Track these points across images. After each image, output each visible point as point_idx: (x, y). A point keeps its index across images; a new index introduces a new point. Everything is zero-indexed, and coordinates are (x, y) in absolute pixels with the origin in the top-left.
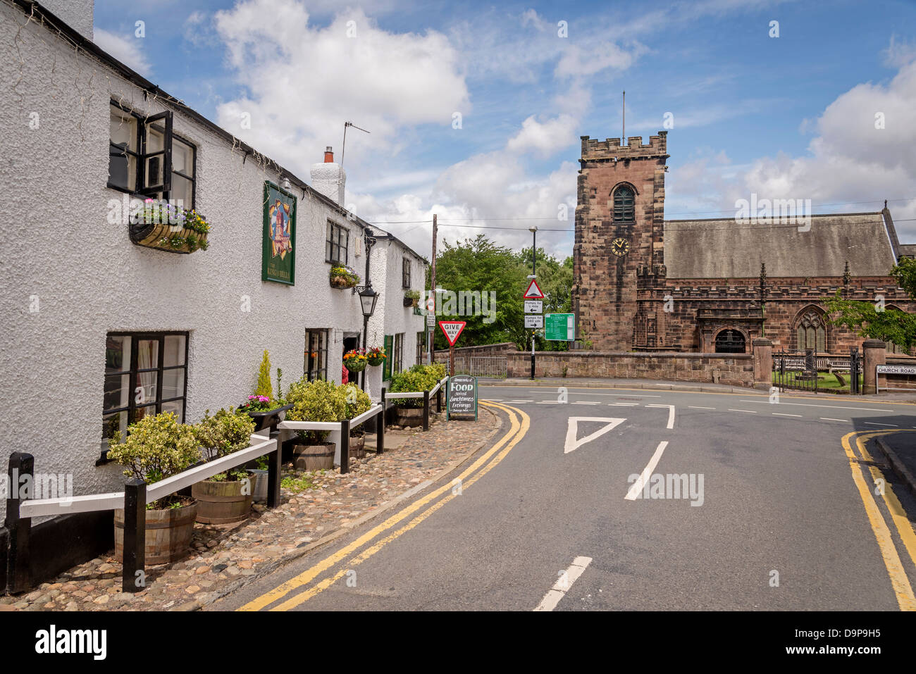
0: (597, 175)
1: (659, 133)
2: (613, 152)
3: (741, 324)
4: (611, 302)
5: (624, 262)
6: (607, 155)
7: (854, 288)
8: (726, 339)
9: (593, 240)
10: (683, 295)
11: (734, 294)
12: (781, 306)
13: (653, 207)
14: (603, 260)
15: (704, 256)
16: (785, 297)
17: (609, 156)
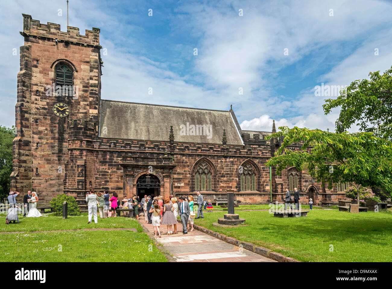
0: (39, 49)
1: (93, 29)
2: (54, 34)
3: (158, 170)
4: (53, 153)
5: (65, 123)
6: (48, 35)
7: (229, 147)
8: (145, 182)
9: (35, 102)
10: (110, 146)
11: (151, 148)
12: (184, 158)
13: (88, 83)
14: (45, 119)
15: (129, 125)
16: (187, 152)
17: (50, 36)
